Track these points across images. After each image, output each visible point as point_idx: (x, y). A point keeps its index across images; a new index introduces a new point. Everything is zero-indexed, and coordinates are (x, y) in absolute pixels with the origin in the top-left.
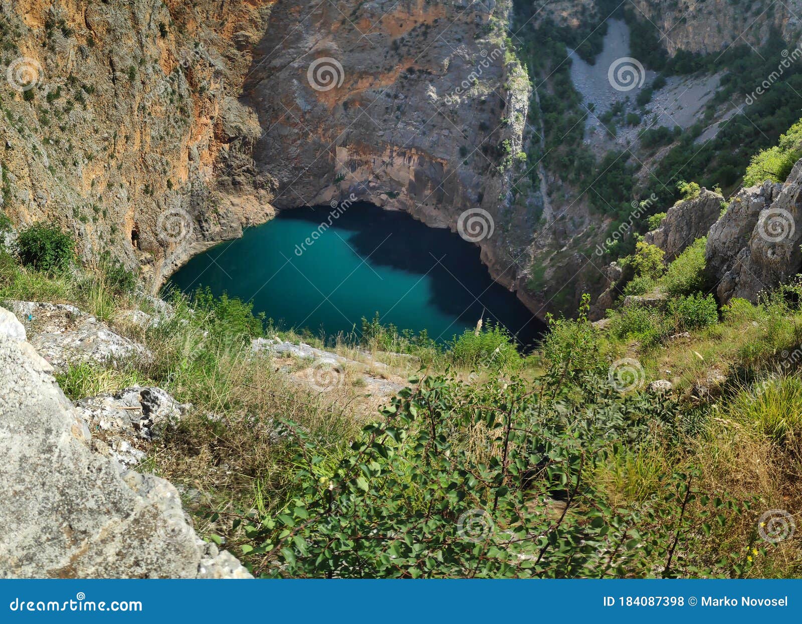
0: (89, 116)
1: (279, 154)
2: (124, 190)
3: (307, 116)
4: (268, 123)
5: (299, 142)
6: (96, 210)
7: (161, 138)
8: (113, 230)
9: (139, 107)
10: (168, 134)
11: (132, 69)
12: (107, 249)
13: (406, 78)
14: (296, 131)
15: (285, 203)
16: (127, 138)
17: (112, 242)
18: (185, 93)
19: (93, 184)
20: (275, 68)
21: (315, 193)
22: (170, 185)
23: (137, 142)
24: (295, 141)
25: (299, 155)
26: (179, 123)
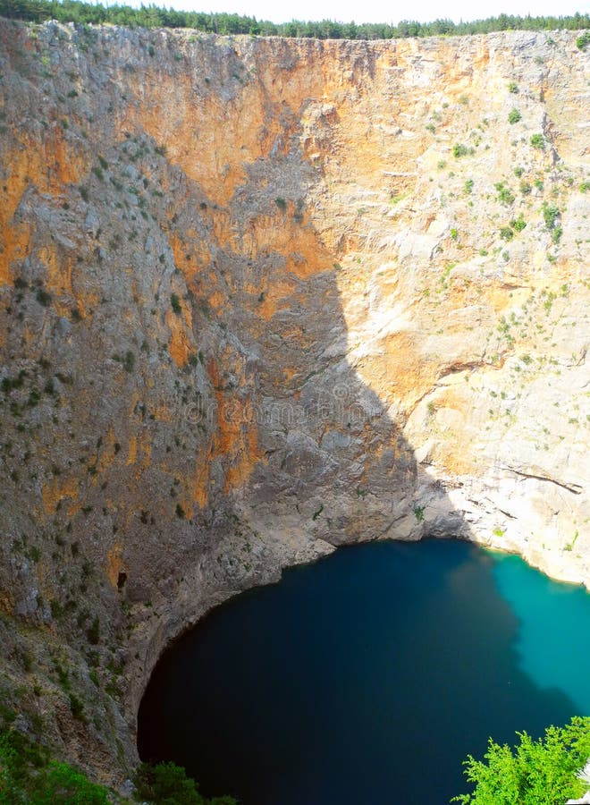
0: (63, 415)
1: (336, 472)
2: (109, 517)
3: (375, 423)
4: (321, 432)
5: (363, 456)
6: (60, 543)
7: (168, 449)
8: (87, 571)
9: (136, 408)
10: (178, 444)
11: (130, 355)
12: (72, 598)
13: (518, 369)
14: (359, 441)
15: (343, 538)
16: (117, 447)
17: (83, 588)
18: (204, 391)
19: (59, 507)
20: (329, 359)
21: (387, 525)
22: (180, 512)
23: (133, 453)
24: (359, 454)
25: (364, 473)
26: (196, 431)
